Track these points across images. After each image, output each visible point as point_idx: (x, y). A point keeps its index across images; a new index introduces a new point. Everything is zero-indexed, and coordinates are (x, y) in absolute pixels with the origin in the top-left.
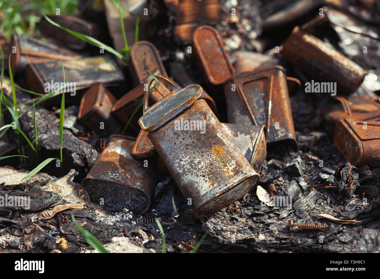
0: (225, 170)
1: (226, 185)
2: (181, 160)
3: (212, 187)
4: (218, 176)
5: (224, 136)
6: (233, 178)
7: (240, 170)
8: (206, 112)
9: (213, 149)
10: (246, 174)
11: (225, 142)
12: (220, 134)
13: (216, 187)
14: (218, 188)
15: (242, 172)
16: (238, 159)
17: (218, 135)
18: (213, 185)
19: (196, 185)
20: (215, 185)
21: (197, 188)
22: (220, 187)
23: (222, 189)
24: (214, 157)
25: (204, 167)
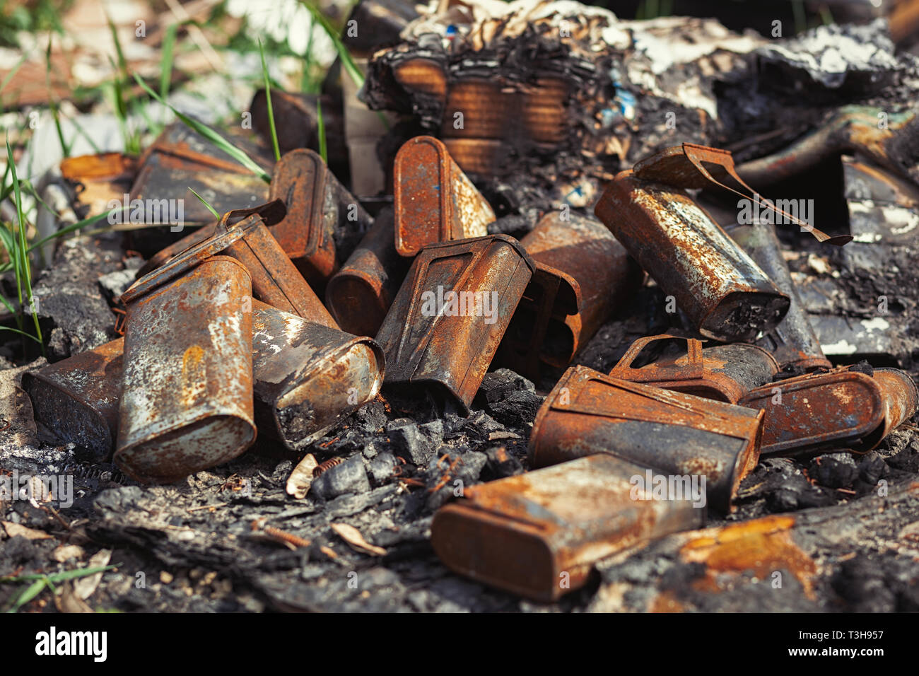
0: (184, 393)
1: (173, 422)
2: (137, 363)
3: (150, 421)
4: (169, 403)
5: (221, 331)
6: (188, 412)
7: (208, 399)
8: (217, 282)
9: (188, 350)
10: (213, 408)
11: (214, 342)
12: (217, 326)
13: (156, 423)
14: (158, 425)
15: (208, 402)
16: (218, 377)
17: (211, 327)
18: (153, 416)
19: (133, 413)
20: (157, 418)
21: (132, 418)
22: (162, 423)
23: (164, 428)
24: (181, 367)
25: (159, 381)
